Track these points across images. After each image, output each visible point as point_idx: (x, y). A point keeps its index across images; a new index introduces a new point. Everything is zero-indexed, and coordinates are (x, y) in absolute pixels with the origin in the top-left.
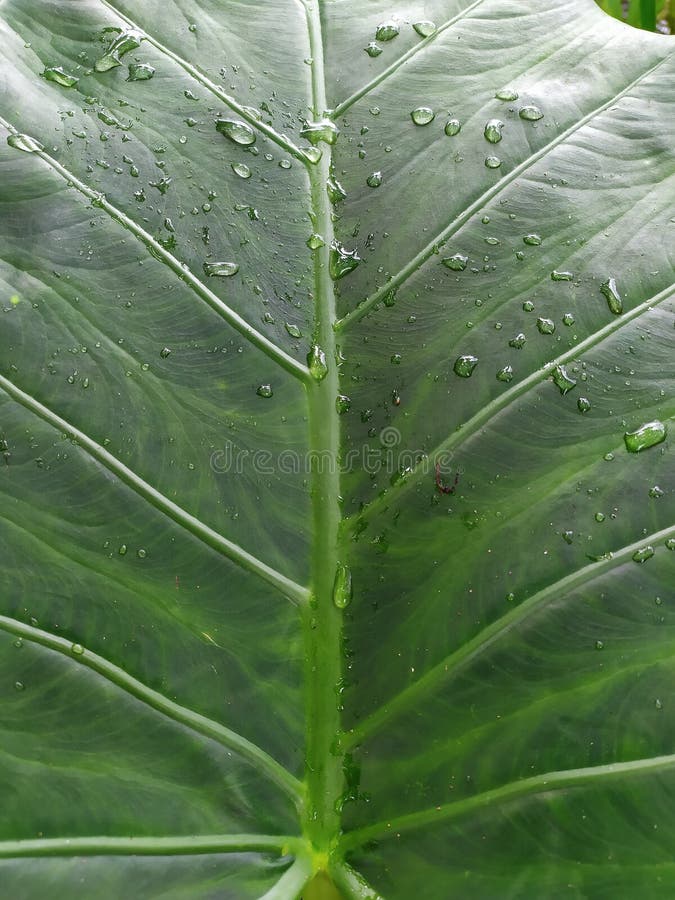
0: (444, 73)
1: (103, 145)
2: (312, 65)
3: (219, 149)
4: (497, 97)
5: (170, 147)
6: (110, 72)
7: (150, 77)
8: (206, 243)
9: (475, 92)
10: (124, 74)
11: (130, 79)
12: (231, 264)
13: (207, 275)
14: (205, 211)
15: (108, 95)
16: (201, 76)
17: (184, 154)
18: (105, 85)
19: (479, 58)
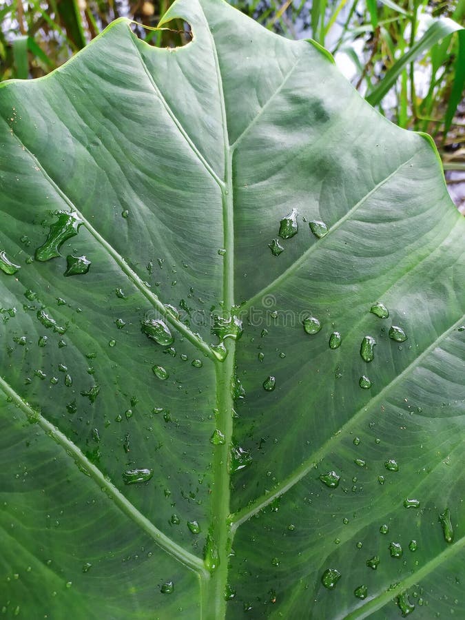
0: (332, 281)
1: (41, 351)
2: (225, 255)
3: (143, 351)
4: (372, 312)
5: (101, 351)
6: (49, 263)
7: (87, 271)
8: (126, 451)
9: (355, 304)
10: (62, 266)
11: (67, 274)
12: (145, 471)
13: (126, 484)
14: (127, 418)
15: (48, 291)
16: (131, 271)
17: (112, 358)
18: (44, 277)
19: (361, 267)
